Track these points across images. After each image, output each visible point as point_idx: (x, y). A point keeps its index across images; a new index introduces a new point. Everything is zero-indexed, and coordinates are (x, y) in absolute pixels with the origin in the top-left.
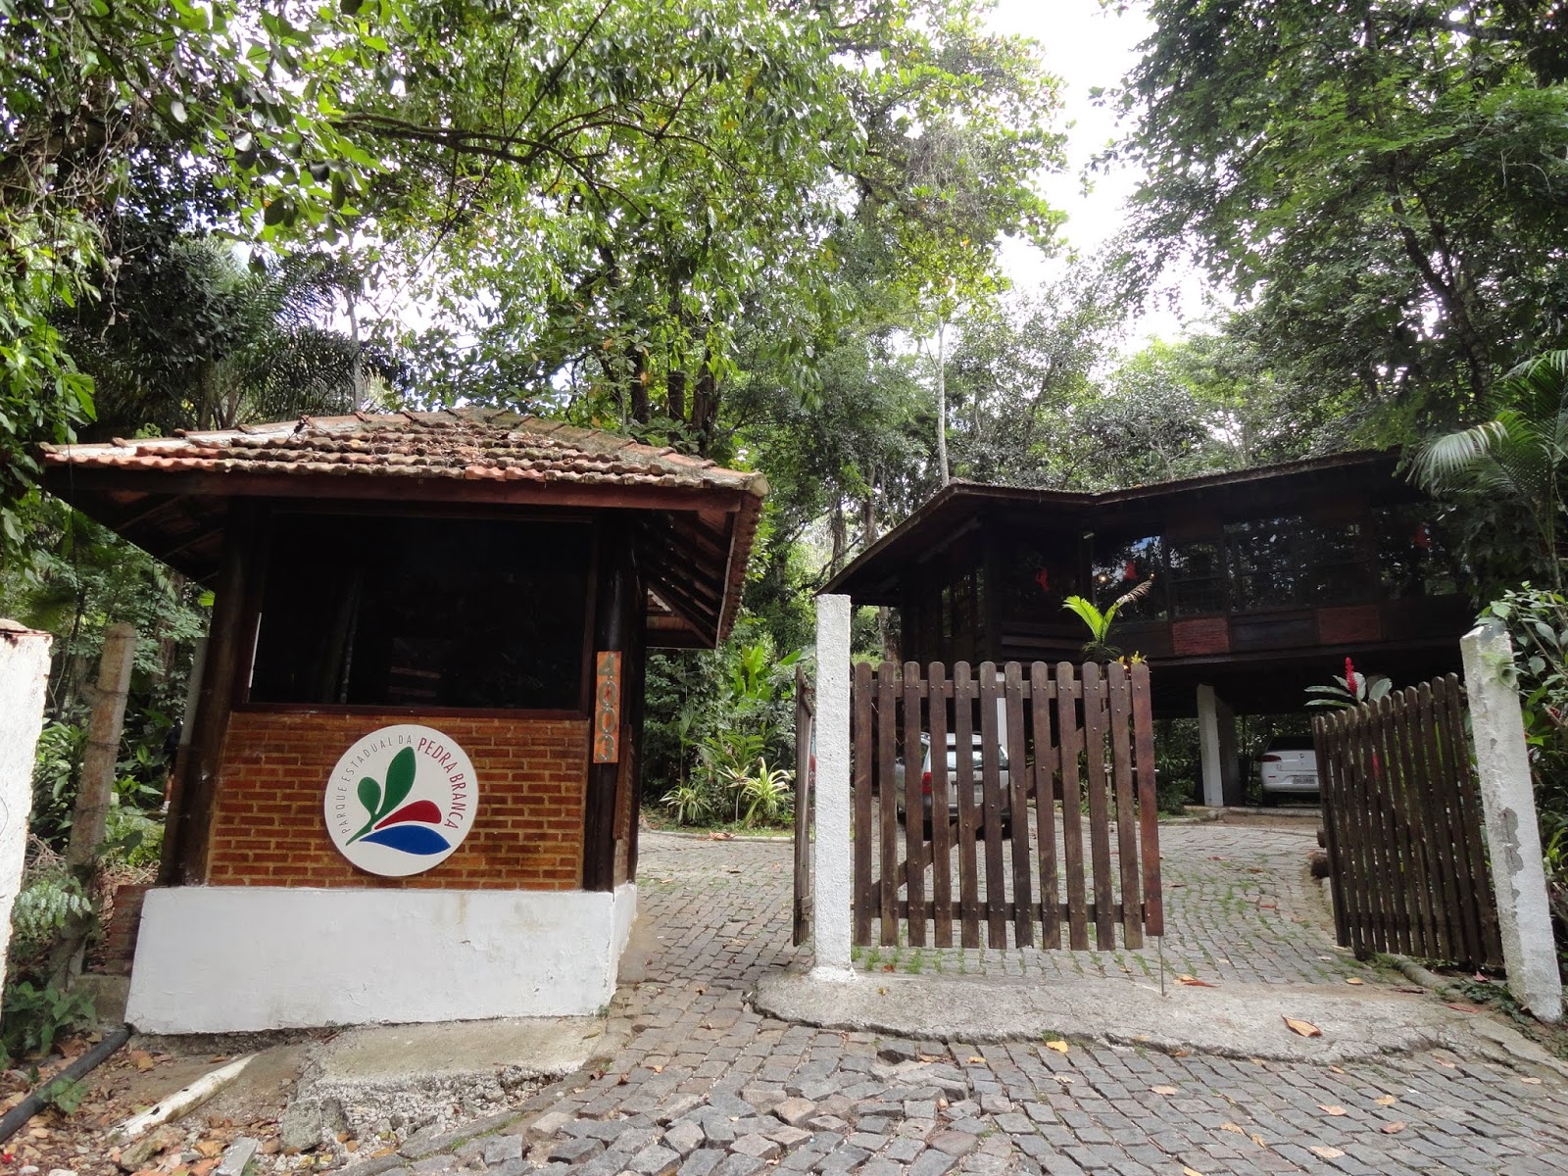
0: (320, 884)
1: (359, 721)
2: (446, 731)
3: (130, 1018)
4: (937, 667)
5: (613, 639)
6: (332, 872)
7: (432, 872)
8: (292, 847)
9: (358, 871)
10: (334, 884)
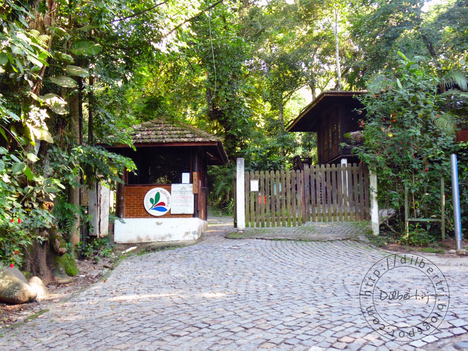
0: (144, 218)
1: (149, 187)
2: (165, 189)
3: (115, 241)
4: (262, 172)
5: (196, 170)
6: (146, 215)
7: (165, 215)
8: (139, 211)
9: (151, 215)
10: (147, 218)
